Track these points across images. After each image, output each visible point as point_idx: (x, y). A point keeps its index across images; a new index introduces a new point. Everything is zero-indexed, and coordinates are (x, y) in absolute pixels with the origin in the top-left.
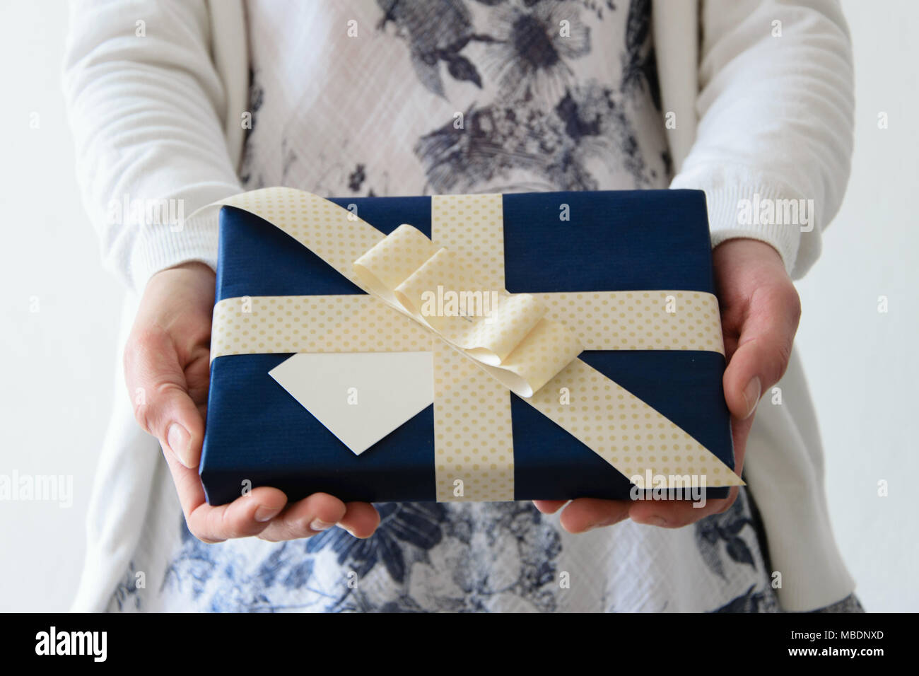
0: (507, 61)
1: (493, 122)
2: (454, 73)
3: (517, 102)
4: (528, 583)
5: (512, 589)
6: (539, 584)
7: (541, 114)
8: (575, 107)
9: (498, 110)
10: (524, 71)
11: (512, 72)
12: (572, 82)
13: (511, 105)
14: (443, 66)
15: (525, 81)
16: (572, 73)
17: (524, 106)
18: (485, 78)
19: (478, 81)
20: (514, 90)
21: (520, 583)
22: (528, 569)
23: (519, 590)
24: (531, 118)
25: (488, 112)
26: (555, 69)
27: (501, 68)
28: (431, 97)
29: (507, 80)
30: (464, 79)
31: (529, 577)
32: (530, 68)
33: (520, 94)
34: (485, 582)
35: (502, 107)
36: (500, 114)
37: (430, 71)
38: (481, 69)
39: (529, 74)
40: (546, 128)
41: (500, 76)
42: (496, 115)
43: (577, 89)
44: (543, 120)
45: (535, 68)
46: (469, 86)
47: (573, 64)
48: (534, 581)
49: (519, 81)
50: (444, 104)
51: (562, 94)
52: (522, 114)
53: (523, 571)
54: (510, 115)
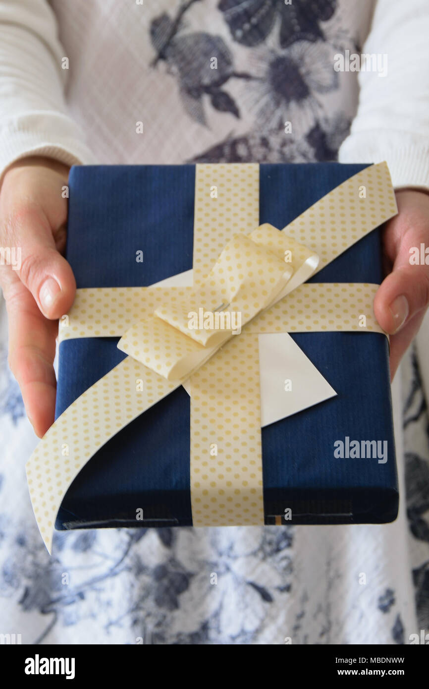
0: (263, 95)
1: (249, 148)
2: (216, 105)
3: (271, 131)
4: (268, 549)
5: (254, 554)
6: (278, 550)
7: (292, 141)
8: (323, 136)
9: (253, 137)
10: (278, 104)
11: (267, 105)
12: (321, 114)
13: (265, 133)
14: (206, 99)
15: (279, 113)
16: (321, 106)
17: (277, 134)
18: (243, 110)
19: (236, 113)
20: (268, 120)
21: (261, 548)
22: (269, 537)
23: (261, 555)
24: (284, 144)
25: (244, 140)
26: (306, 102)
27: (257, 101)
28: (196, 126)
29: (262, 113)
30: (225, 110)
31: (270, 543)
32: (283, 102)
33: (274, 124)
34: (231, 548)
35: (258, 135)
36: (255, 142)
37: (194, 104)
38: (240, 103)
39: (283, 105)
40: (296, 154)
41: (256, 109)
42: (252, 142)
43: (326, 120)
44: (294, 147)
45: (288, 101)
46: (228, 117)
47: (323, 98)
48: (274, 547)
49: (273, 113)
50: (206, 133)
51: (312, 124)
52: (275, 142)
53: (264, 539)
54: (265, 142)
